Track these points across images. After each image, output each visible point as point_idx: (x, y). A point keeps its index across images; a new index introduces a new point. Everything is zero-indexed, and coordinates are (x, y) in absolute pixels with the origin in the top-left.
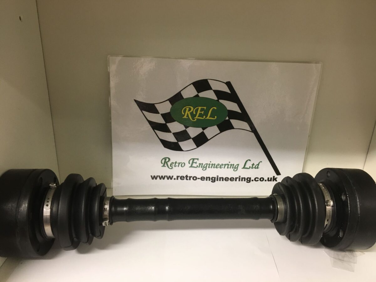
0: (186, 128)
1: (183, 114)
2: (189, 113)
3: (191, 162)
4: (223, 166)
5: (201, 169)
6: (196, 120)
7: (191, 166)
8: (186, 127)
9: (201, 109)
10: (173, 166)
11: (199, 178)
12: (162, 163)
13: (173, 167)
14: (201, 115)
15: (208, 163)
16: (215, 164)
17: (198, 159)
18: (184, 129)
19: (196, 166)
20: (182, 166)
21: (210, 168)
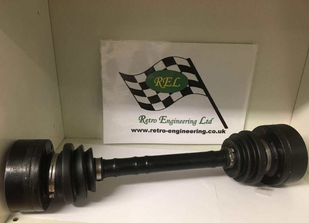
0: (157, 94)
1: (155, 83)
2: (159, 82)
3: (161, 119)
6: (164, 87)
8: (158, 93)
11: (167, 131)
12: (139, 120)
13: (148, 123)
14: (168, 84)
17: (166, 117)
19: (165, 122)
20: (154, 122)
21: (175, 124)
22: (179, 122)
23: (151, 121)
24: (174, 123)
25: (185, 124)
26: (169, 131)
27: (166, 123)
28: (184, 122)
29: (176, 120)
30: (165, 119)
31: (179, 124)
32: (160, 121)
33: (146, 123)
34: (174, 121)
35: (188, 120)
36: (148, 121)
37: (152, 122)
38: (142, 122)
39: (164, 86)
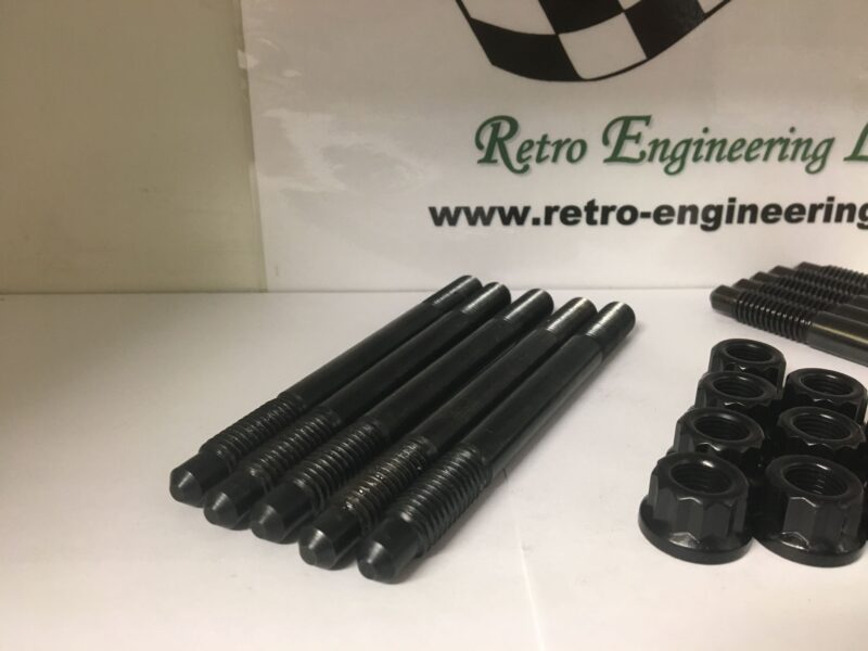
3: (614, 136)
4: (762, 151)
5: (658, 166)
7: (615, 158)
10: (530, 157)
11: (646, 215)
12: (480, 146)
13: (532, 163)
15: (696, 138)
16: (724, 142)
17: (647, 120)
19: (637, 156)
20: (570, 158)
21: (702, 162)
22: (726, 152)
23: (549, 151)
24: (696, 159)
25: (759, 161)
26: (661, 215)
27: (645, 165)
28: (753, 154)
29: (707, 138)
30: (637, 138)
31: (725, 163)
32: (608, 152)
33: (518, 166)
34: (693, 149)
35: (781, 140)
36: (534, 152)
37: (555, 159)
38: (495, 161)
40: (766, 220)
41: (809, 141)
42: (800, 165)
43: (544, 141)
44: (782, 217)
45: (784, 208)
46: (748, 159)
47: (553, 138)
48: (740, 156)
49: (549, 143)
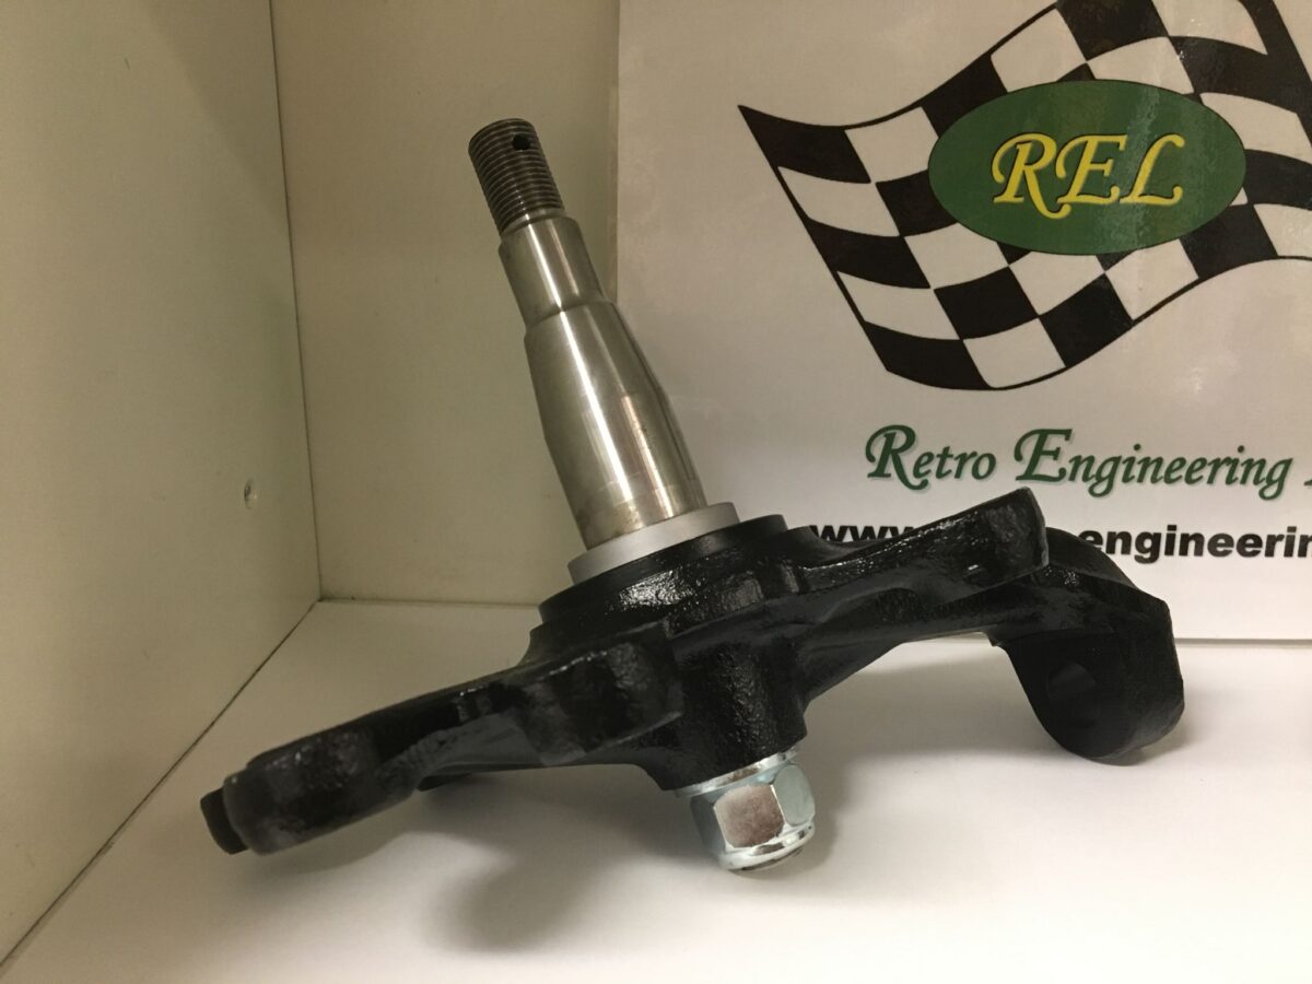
0: (1010, 260)
1: (999, 177)
2: (1030, 171)
3: (1028, 450)
4: (1206, 472)
5: (1081, 487)
6: (1066, 211)
7: (1030, 475)
8: (1013, 253)
9: (1101, 145)
10: (928, 472)
12: (871, 458)
13: (932, 478)
14: (1096, 184)
15: (1126, 456)
16: (1159, 461)
17: (1067, 434)
18: (999, 262)
19: (1055, 474)
20: (976, 474)
22: (1162, 473)
23: (952, 465)
24: (1126, 479)
25: (1203, 484)
27: (1066, 484)
28: (1195, 476)
29: (1139, 456)
30: (1056, 454)
31: (1162, 485)
32: (1021, 468)
33: (915, 482)
34: (1122, 468)
35: (1228, 460)
36: (934, 466)
37: (958, 475)
38: (889, 475)
39: (1062, 205)
40: (1214, 553)
41: (1262, 463)
42: (1252, 489)
43: (945, 454)
44: (1234, 549)
45: (1236, 539)
46: (1189, 481)
47: (955, 452)
48: (1180, 477)
49: (951, 456)
